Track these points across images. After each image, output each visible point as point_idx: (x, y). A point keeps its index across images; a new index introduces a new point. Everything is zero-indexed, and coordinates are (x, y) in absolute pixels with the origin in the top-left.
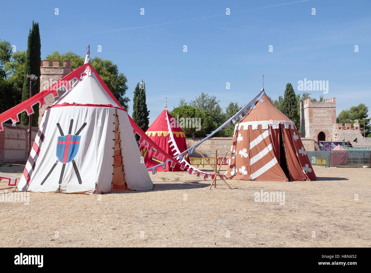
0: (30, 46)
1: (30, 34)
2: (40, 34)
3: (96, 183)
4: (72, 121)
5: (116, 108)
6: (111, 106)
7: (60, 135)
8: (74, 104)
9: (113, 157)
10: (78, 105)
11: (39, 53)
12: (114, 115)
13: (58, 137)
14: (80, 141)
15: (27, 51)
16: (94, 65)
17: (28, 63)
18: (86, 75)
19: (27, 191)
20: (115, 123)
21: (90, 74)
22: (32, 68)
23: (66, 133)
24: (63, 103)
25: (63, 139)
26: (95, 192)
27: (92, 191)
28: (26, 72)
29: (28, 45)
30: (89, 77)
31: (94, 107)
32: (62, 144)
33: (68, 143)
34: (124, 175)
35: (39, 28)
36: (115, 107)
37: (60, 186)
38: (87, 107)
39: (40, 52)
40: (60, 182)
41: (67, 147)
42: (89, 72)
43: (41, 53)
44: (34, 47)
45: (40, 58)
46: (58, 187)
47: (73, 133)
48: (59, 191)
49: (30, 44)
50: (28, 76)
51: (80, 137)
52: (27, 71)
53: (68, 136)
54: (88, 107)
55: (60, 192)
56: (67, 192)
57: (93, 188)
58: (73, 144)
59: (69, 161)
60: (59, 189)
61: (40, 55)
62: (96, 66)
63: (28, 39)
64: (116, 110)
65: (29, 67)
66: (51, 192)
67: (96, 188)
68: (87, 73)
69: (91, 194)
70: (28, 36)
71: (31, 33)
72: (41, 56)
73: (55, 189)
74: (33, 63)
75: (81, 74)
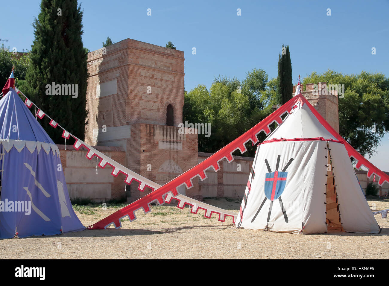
0: (280, 72)
1: (280, 60)
2: (291, 58)
3: (303, 222)
4: (279, 157)
5: (328, 140)
6: (321, 139)
7: (268, 172)
8: (282, 139)
9: (325, 194)
10: (286, 140)
11: (290, 79)
12: (325, 148)
13: (266, 173)
14: (286, 177)
15: (278, 78)
16: (359, 82)
17: (279, 91)
18: (297, 107)
19: (240, 228)
20: (327, 157)
21: (301, 106)
22: (283, 96)
23: (273, 169)
24: (272, 139)
25: (270, 176)
26: (301, 232)
27: (299, 231)
28: (278, 101)
29: (278, 71)
30: (299, 109)
31: (302, 142)
32: (270, 180)
33: (276, 180)
34: (339, 215)
35: (290, 51)
36: (326, 140)
37: (268, 223)
38: (294, 141)
39: (291, 77)
40: (268, 220)
41: (274, 184)
42: (300, 104)
43: (293, 78)
44: (284, 73)
45: (291, 84)
46: (266, 225)
47: (280, 170)
48: (267, 229)
49: (281, 70)
50: (274, 107)
51: (287, 173)
52: (278, 99)
53: (275, 172)
54: (296, 142)
55: (268, 231)
56: (274, 230)
57: (300, 227)
58: (280, 181)
59: (276, 198)
60: (267, 227)
61: (292, 80)
62: (362, 83)
63: (278, 65)
64: (328, 143)
65: (280, 95)
66: (260, 230)
67: (302, 227)
68: (298, 105)
69: (298, 234)
70: (278, 63)
71: (281, 58)
72: (293, 82)
73: (263, 227)
74: (284, 90)
75: (292, 107)
